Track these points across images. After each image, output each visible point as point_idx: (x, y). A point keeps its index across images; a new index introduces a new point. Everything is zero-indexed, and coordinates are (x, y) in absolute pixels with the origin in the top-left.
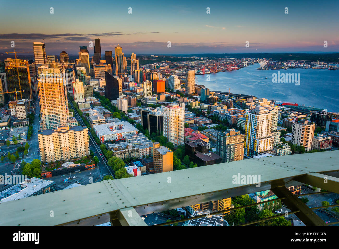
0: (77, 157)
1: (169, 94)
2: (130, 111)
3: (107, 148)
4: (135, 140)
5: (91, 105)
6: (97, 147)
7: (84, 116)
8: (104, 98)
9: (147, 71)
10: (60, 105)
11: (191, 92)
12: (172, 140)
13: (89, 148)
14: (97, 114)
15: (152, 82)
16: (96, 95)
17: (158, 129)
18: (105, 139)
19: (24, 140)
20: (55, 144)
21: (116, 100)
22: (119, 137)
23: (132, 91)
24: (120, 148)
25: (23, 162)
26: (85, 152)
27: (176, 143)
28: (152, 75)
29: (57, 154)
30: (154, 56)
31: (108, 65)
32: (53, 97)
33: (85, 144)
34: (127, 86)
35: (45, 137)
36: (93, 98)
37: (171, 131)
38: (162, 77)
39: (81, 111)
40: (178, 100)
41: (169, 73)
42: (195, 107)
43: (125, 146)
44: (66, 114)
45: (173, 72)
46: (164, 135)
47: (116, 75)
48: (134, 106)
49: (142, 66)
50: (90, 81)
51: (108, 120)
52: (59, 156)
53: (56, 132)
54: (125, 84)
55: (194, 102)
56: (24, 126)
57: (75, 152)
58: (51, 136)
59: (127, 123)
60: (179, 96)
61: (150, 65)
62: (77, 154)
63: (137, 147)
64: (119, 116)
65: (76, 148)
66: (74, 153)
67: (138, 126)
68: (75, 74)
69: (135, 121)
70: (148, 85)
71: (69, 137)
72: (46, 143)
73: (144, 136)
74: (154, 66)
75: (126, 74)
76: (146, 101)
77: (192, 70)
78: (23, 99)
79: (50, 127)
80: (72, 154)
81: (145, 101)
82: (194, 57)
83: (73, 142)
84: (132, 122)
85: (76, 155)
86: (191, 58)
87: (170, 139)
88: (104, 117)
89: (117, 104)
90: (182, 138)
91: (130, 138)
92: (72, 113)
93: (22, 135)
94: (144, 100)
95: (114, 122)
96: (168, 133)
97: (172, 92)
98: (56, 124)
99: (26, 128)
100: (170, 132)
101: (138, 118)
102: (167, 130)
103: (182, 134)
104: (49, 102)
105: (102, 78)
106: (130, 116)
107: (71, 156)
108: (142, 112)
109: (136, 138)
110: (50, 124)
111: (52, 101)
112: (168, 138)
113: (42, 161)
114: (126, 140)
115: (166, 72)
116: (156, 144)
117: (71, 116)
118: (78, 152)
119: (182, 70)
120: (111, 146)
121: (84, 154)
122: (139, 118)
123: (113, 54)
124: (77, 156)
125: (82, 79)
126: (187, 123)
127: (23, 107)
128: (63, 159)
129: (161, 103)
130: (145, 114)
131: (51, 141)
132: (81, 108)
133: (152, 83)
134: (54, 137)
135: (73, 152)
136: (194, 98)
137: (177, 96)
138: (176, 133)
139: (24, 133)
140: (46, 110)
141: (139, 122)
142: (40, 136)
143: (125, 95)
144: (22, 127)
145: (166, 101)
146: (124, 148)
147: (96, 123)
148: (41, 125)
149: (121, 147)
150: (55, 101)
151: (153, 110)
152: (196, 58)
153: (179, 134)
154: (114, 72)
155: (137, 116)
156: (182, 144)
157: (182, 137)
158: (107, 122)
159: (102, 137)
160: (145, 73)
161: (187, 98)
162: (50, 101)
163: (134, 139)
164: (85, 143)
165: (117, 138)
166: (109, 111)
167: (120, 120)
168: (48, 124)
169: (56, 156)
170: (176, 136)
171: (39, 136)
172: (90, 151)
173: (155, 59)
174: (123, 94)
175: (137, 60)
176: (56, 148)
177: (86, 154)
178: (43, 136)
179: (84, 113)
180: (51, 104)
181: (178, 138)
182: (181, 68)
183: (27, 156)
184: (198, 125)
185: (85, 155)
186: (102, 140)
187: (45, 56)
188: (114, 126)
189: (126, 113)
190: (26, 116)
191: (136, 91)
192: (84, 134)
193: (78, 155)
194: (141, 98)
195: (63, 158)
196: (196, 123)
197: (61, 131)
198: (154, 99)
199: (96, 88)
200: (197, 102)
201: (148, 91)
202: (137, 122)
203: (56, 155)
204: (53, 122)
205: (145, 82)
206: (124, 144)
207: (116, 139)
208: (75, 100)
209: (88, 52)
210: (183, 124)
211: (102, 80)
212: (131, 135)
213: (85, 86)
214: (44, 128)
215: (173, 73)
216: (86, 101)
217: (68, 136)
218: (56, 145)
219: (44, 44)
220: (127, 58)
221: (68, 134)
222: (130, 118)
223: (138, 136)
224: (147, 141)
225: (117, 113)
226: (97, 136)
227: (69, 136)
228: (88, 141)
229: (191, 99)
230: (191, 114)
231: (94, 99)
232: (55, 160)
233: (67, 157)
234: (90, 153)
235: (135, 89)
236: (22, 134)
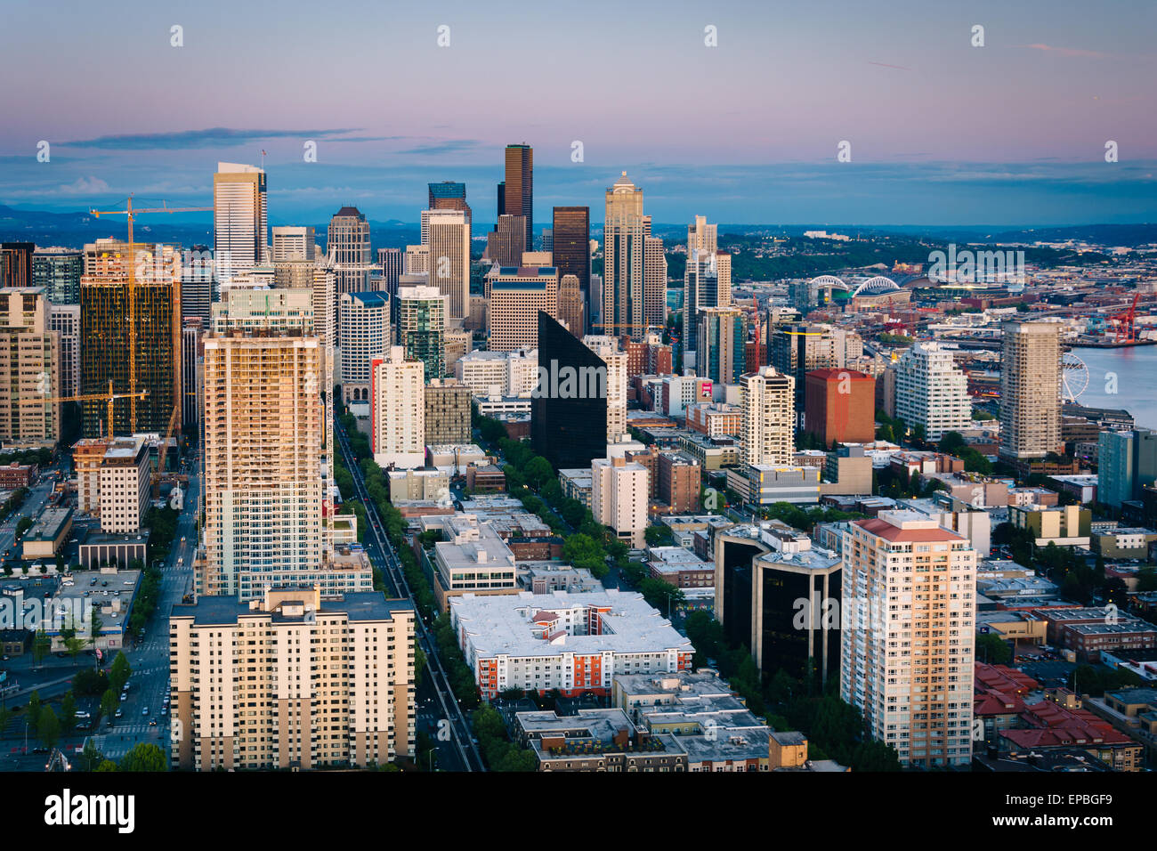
0: (348, 762)
1: (894, 450)
2: (659, 534)
3: (509, 732)
4: (672, 706)
5: (452, 487)
6: (459, 721)
7: (411, 542)
8: (526, 453)
9: (775, 319)
10: (297, 475)
11: (1032, 449)
12: (892, 727)
13: (413, 720)
14: (476, 538)
15: (793, 379)
16: (487, 431)
17: (811, 653)
18: (506, 678)
19: (112, 640)
20: (246, 674)
21: (589, 465)
22: (580, 675)
23: (680, 423)
24: (581, 740)
25: (90, 753)
26: (391, 741)
27: (922, 754)
28: (802, 340)
29: (250, 731)
30: (823, 234)
31: (561, 277)
32: (264, 433)
33: (391, 697)
34: (658, 393)
35: (203, 633)
36: (470, 447)
37: (887, 677)
38: (865, 353)
39: (397, 513)
40: (947, 488)
41: (905, 333)
42: (1059, 542)
43: (610, 733)
44: (320, 523)
45: (931, 327)
46: (845, 695)
47: (601, 332)
48: (687, 508)
49: (750, 290)
50: (463, 359)
51: (531, 576)
52: (259, 744)
53: (257, 611)
54: (645, 383)
55: (1050, 507)
56: (121, 566)
57: (341, 732)
58: (227, 633)
59: (637, 599)
60: (959, 465)
61: (797, 282)
62: (347, 745)
63: (673, 745)
64: (595, 560)
65: (345, 710)
66: (334, 737)
67: (693, 625)
68: (392, 321)
69: (682, 594)
70: (773, 396)
71: (314, 646)
72: (204, 667)
73: (721, 689)
74: (821, 292)
75: (657, 331)
76: (755, 485)
77: (1054, 319)
78: (138, 431)
79: (236, 585)
80: (322, 742)
81: (747, 482)
82: (1069, 243)
83: (334, 676)
84: (663, 597)
85: (342, 750)
86: (1048, 249)
87: (882, 725)
88: (512, 558)
89: (590, 489)
90: (958, 728)
91: (641, 687)
92: (354, 521)
93: (105, 610)
94: (746, 477)
95: (563, 588)
96: (869, 686)
97: (918, 441)
98: (268, 573)
99: (130, 578)
100: (883, 679)
101: (701, 576)
102: (864, 663)
103: (959, 701)
104: (246, 457)
105: (525, 348)
106: (655, 565)
107: (314, 753)
108: (722, 546)
109: (678, 692)
110: (237, 569)
111: (261, 452)
112: (869, 712)
113: (176, 759)
114: (620, 701)
115: (889, 327)
116: (786, 743)
117: (345, 534)
118: (352, 735)
119: (992, 315)
120: (529, 721)
121: (384, 753)
122: (709, 576)
123: (591, 222)
124: (345, 758)
125: (423, 347)
126: (1002, 637)
127: (132, 475)
128: (275, 763)
129: (842, 501)
130: (739, 557)
131: (228, 658)
132: (400, 494)
133: (793, 387)
134: (246, 639)
135: (330, 733)
136: (1052, 485)
137: (947, 466)
138: (918, 689)
139: (117, 604)
140: (228, 494)
141: (705, 601)
142: (182, 626)
143: (642, 441)
144: (114, 571)
145: (875, 493)
146: (604, 743)
147: (467, 586)
148: (196, 572)
149: (586, 733)
150: (273, 452)
151: (788, 538)
152: (1084, 248)
153: (940, 698)
154: (594, 318)
155: (694, 564)
156: (959, 762)
157: (959, 719)
158: (526, 584)
159: (487, 665)
160: (765, 326)
161: (1010, 482)
162: (249, 453)
163: (663, 697)
164: (391, 688)
165: (567, 682)
166: (542, 527)
167: (598, 583)
168: (229, 569)
169: (244, 740)
170: (917, 708)
171: (175, 627)
172: (417, 733)
173: (829, 249)
174: (628, 438)
175: (719, 253)
176: (247, 700)
177: (392, 750)
178: (191, 626)
179: (413, 525)
180: (255, 467)
181: (929, 721)
182: (984, 304)
183: (113, 722)
184: (1071, 656)
185: (390, 755)
186: (486, 681)
187: (265, 230)
188: (562, 614)
189: (639, 543)
190: (137, 519)
191: (703, 422)
192: (391, 639)
193: (352, 752)
194: (729, 466)
195: (275, 755)
196: (1058, 637)
197: (278, 610)
198: (804, 479)
199: (491, 399)
200: (1073, 512)
201: (771, 429)
202: (693, 602)
203: (247, 735)
204: (254, 562)
205: (755, 378)
206: (603, 723)
207: (564, 686)
208: (376, 456)
209: (468, 214)
210: (967, 636)
211: (522, 354)
212: (650, 676)
213: (435, 382)
214: (210, 586)
215: (931, 332)
216: (429, 463)
217: (312, 641)
218: (252, 682)
219: (262, 171)
220: (668, 244)
221: (312, 632)
222: (652, 572)
223: (688, 682)
224: (738, 721)
225: (588, 539)
226: (462, 655)
227: (318, 641)
228: (410, 682)
229: (1036, 490)
230: (1028, 584)
231: (475, 456)
232: (236, 760)
233: (299, 754)
234: (413, 746)
235: (697, 413)
236: (109, 604)
